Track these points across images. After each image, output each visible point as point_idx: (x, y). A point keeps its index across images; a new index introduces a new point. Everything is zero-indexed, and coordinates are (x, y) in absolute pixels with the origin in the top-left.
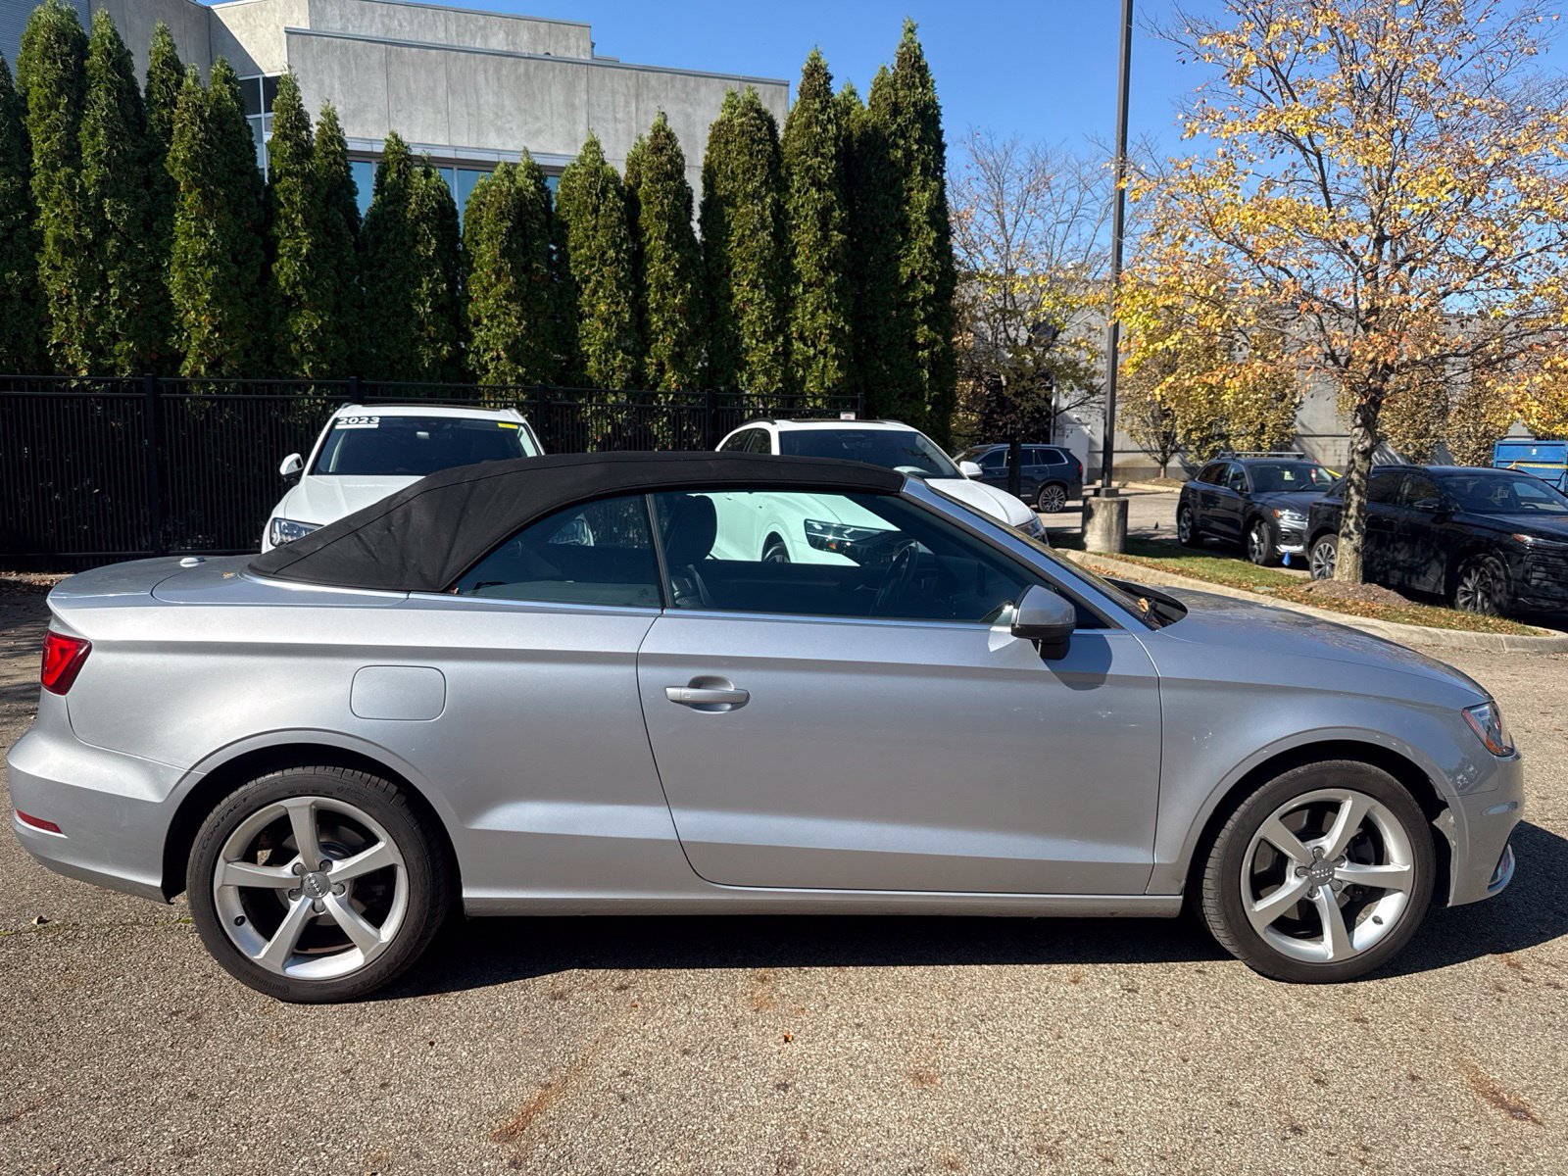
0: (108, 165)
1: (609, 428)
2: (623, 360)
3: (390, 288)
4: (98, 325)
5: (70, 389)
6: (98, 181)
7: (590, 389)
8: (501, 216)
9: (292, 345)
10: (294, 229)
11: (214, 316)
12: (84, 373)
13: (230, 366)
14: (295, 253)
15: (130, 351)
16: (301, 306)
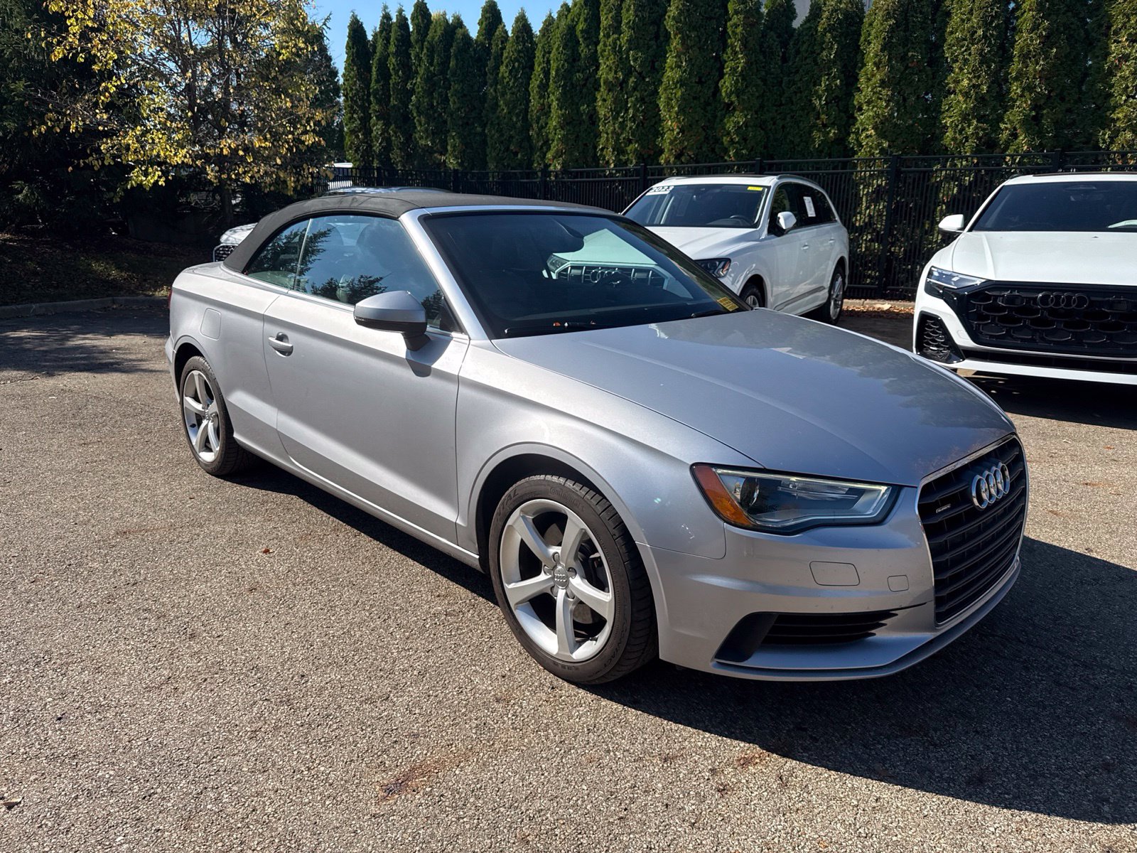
0: (633, 29)
1: (955, 189)
2: (976, 128)
3: (800, 88)
4: (622, 133)
5: (605, 176)
6: (627, 40)
7: (945, 154)
8: (888, 16)
9: (725, 138)
10: (736, 53)
11: (679, 122)
12: (612, 166)
13: (688, 155)
14: (734, 70)
15: (636, 149)
16: (734, 109)
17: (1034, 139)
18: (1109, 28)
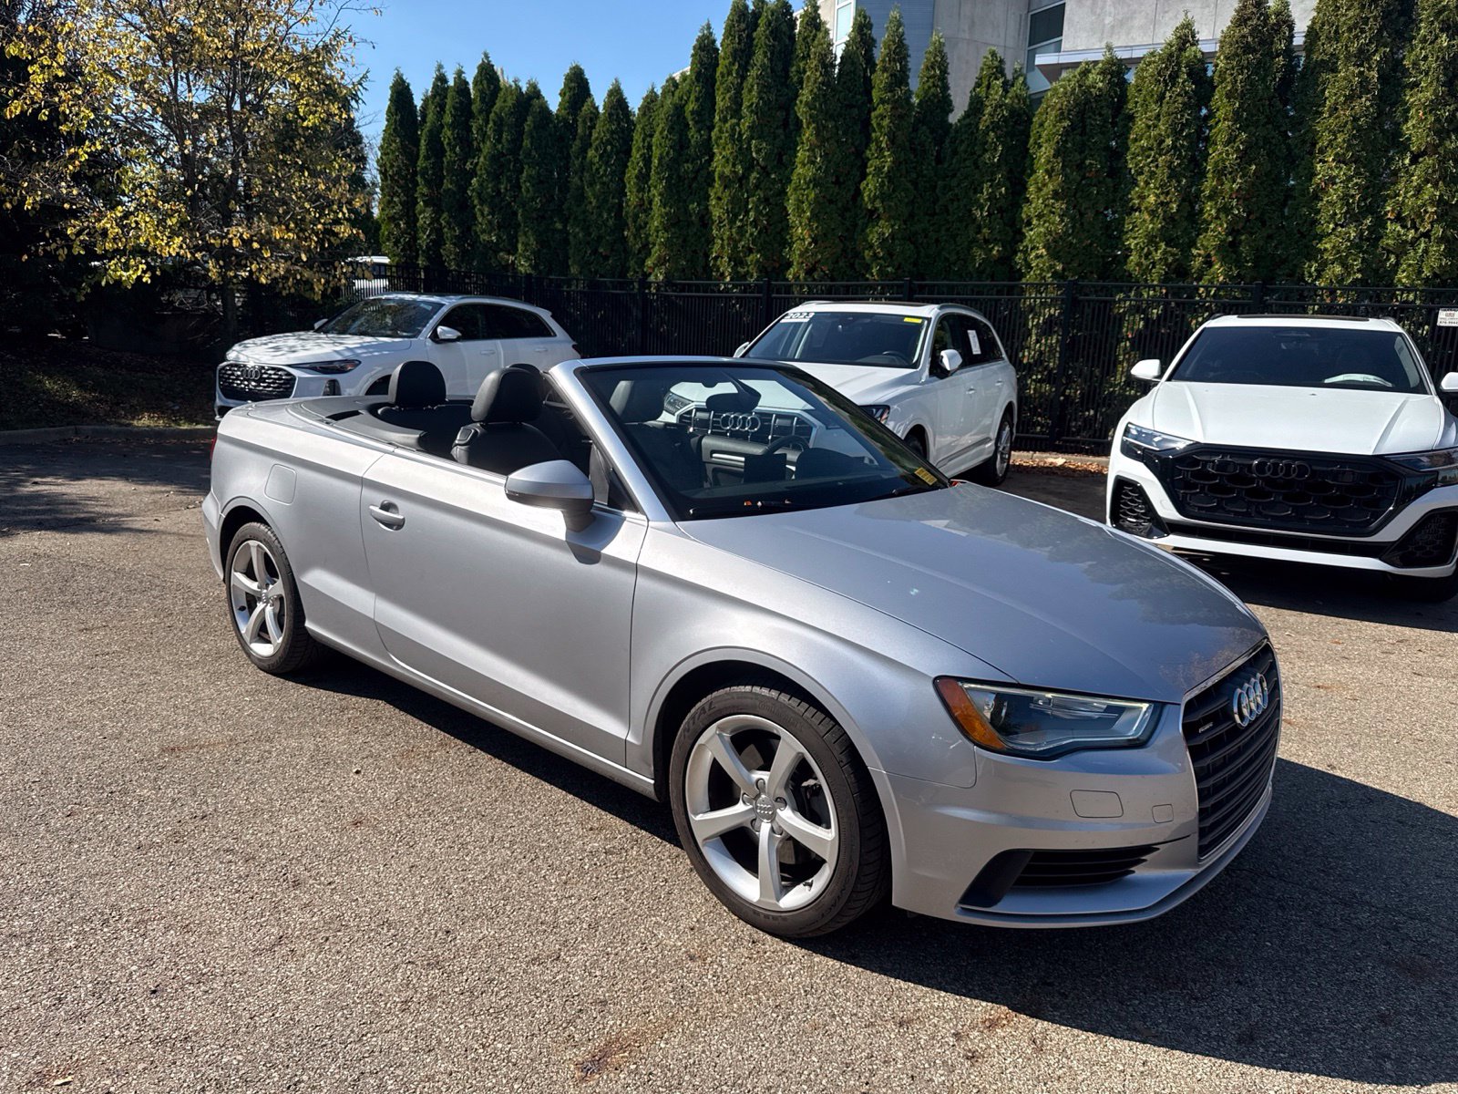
0: (757, 114)
1: (1142, 323)
2: (1165, 252)
3: (957, 195)
4: (740, 240)
5: (720, 292)
6: (749, 127)
7: (1128, 283)
8: (1062, 116)
9: (867, 252)
10: (882, 150)
11: (812, 230)
12: (728, 279)
13: (822, 270)
14: (879, 170)
15: (758, 261)
16: (879, 218)
17: (1231, 269)
18: (1314, 145)
